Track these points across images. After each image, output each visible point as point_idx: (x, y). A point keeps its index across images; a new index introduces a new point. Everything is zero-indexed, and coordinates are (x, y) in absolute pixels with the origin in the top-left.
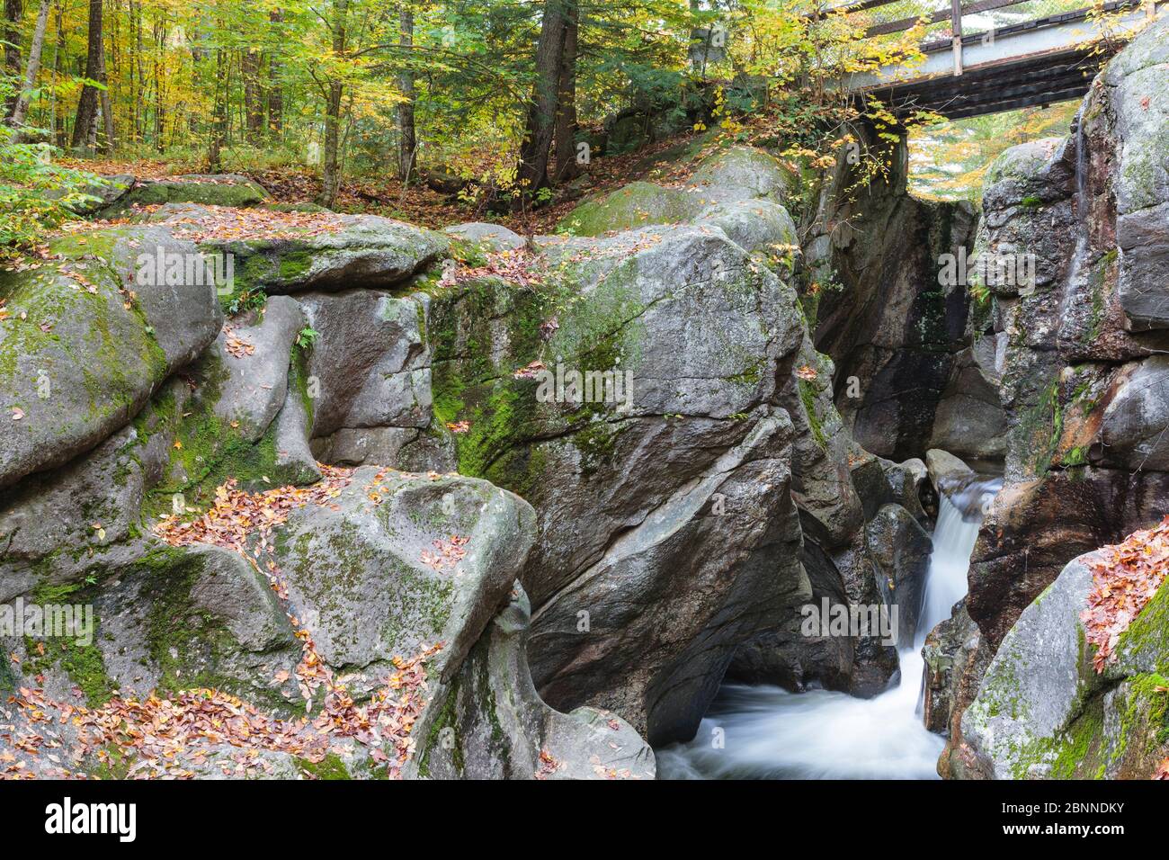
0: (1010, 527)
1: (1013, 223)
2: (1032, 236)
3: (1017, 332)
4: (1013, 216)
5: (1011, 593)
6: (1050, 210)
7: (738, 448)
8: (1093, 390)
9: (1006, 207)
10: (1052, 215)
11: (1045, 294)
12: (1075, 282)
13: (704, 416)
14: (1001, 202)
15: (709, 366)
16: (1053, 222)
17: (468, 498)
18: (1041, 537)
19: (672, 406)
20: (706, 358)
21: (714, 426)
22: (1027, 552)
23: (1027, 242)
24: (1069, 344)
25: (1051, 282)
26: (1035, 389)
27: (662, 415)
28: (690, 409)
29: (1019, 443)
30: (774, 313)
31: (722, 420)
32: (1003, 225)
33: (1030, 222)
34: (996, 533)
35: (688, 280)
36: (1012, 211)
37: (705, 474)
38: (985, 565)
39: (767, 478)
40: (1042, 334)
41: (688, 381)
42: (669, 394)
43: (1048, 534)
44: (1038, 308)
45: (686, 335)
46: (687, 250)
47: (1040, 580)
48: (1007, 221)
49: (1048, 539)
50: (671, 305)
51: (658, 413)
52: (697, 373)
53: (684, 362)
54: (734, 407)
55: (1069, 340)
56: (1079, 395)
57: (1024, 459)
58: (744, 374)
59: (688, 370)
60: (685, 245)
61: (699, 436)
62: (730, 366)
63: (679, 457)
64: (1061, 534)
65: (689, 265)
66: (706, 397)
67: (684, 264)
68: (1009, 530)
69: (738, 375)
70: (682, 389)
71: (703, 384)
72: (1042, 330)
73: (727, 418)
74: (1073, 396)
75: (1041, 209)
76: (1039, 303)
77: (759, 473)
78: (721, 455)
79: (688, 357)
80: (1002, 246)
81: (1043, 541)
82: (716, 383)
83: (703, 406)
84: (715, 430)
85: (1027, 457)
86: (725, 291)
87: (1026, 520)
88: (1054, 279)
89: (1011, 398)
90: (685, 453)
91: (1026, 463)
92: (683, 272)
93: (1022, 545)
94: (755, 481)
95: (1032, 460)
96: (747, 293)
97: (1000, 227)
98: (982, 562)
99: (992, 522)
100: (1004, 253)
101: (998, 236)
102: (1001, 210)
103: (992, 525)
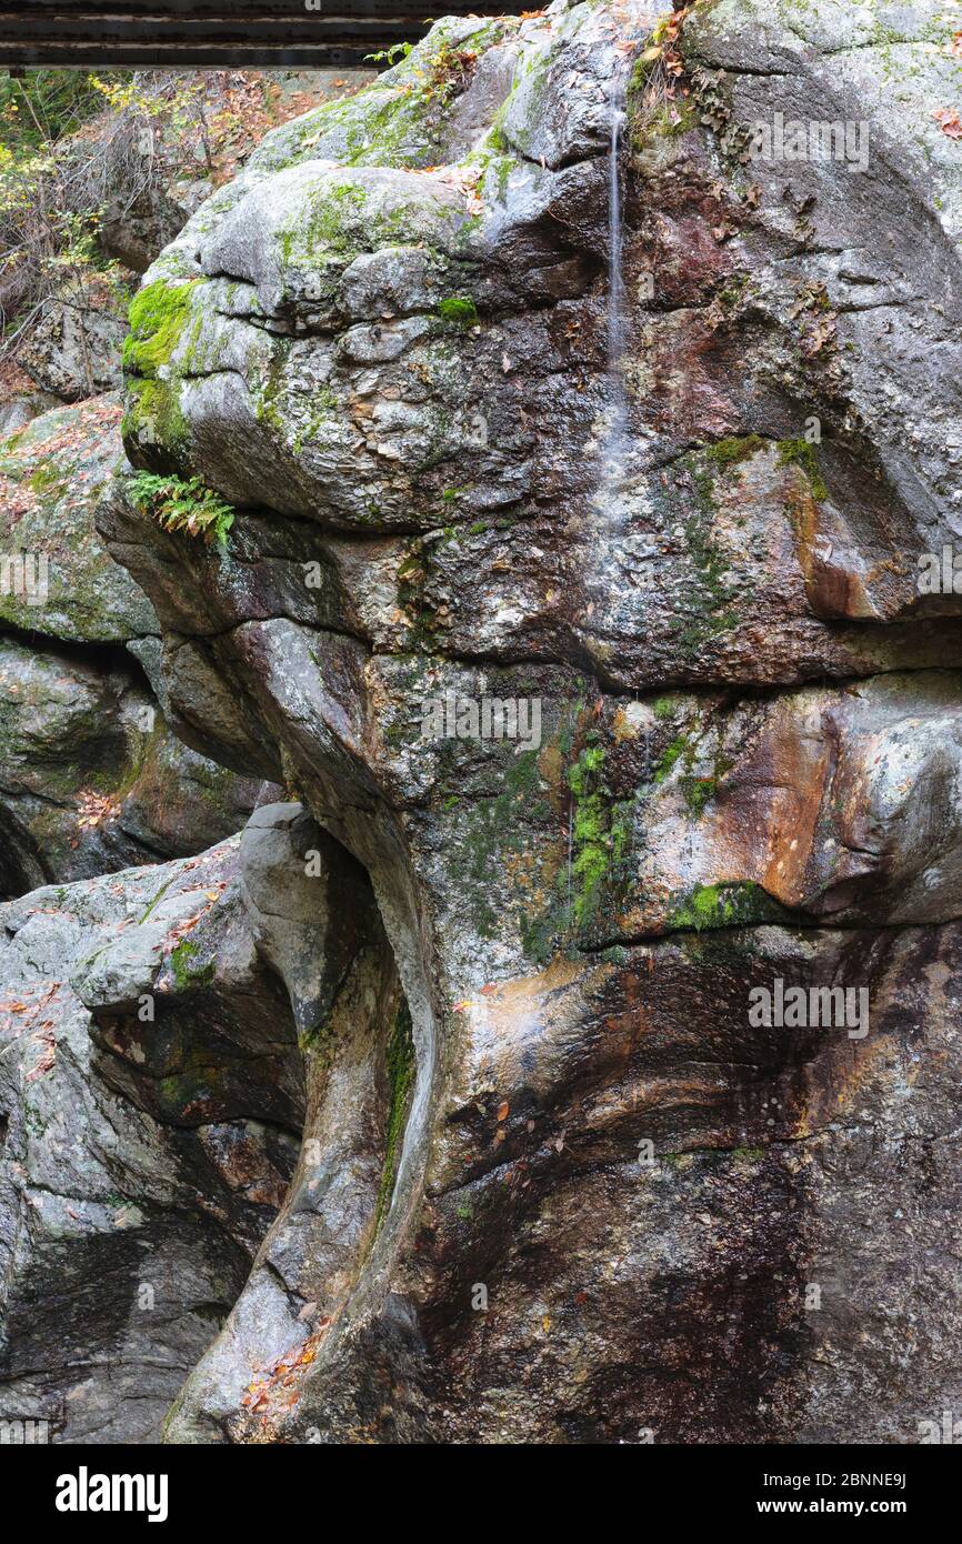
0: (527, 1091)
1: (418, 356)
2: (462, 390)
3: (405, 621)
4: (418, 341)
5: (513, 1250)
6: (493, 332)
8: (700, 753)
9: (402, 314)
10: (502, 346)
11: (499, 530)
12: (612, 506)
14: (391, 302)
16: (507, 364)
18: (593, 1105)
22: (560, 1145)
23: (453, 405)
24: (639, 650)
25: (515, 504)
26: (490, 756)
29: (465, 889)
32: (395, 360)
33: (456, 359)
34: (493, 1111)
36: (417, 326)
38: (466, 1192)
40: (506, 625)
43: (609, 1095)
44: (487, 564)
47: (577, 1206)
48: (405, 351)
49: (609, 1106)
55: (639, 639)
56: (666, 767)
57: (486, 925)
64: (640, 1091)
68: (524, 1099)
72: (502, 616)
74: (654, 770)
75: (477, 330)
76: (487, 553)
80: (386, 411)
81: (598, 1112)
85: (493, 919)
87: (568, 1069)
88: (527, 497)
89: (427, 779)
91: (492, 935)
93: (547, 1129)
95: (507, 924)
97: (387, 362)
98: (460, 1186)
99: (483, 1087)
100: (398, 428)
101: (377, 385)
102: (386, 321)
103: (487, 1094)
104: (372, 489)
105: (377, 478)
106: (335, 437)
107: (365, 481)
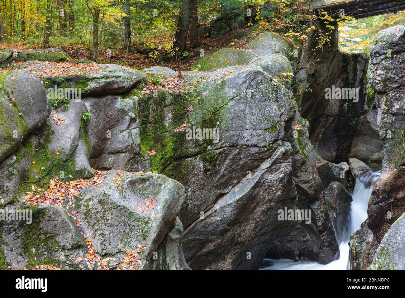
0: (385, 190)
1: (383, 62)
2: (392, 67)
3: (386, 108)
4: (383, 59)
6: (399, 56)
7: (269, 159)
9: (380, 55)
10: (400, 58)
11: (397, 91)
13: (255, 146)
14: (378, 53)
15: (256, 125)
16: (400, 61)
17: (156, 183)
19: (241, 142)
20: (255, 121)
21: (259, 150)
22: (392, 200)
23: (389, 70)
25: (399, 86)
27: (237, 146)
28: (249, 143)
29: (388, 155)
30: (283, 102)
31: (262, 147)
32: (379, 63)
33: (390, 62)
34: (379, 193)
35: (247, 89)
36: (383, 57)
37: (256, 170)
38: (375, 206)
39: (282, 171)
40: (397, 108)
41: (248, 131)
42: (240, 137)
43: (401, 192)
44: (394, 98)
45: (247, 112)
46: (246, 76)
48: (381, 61)
49: (401, 195)
50: (240, 99)
51: (235, 145)
52: (251, 128)
53: (246, 123)
54: (268, 142)
58: (272, 128)
59: (248, 127)
60: (245, 74)
61: (253, 154)
62: (265, 125)
63: (245, 163)
65: (247, 82)
66: (256, 138)
67: (245, 82)
69: (269, 128)
70: (245, 135)
71: (254, 132)
73: (264, 147)
75: (395, 56)
76: (395, 96)
77: (278, 169)
78: (262, 162)
79: (247, 121)
80: (379, 72)
81: (399, 195)
82: (260, 132)
83: (254, 142)
84: (260, 151)
85: (391, 160)
86: (262, 93)
87: (392, 187)
88: (401, 85)
89: (384, 136)
90: (247, 162)
91: (391, 163)
92: (245, 85)
93: (390, 197)
94: (277, 173)
95: (393, 161)
96: (272, 94)
97: (378, 63)
98: (373, 205)
99: (377, 188)
100: (380, 75)
101: (377, 67)
102: (378, 56)
103: (377, 189)
104: (379, 85)
105: (379, 83)
106: (371, 77)
107: (377, 84)
